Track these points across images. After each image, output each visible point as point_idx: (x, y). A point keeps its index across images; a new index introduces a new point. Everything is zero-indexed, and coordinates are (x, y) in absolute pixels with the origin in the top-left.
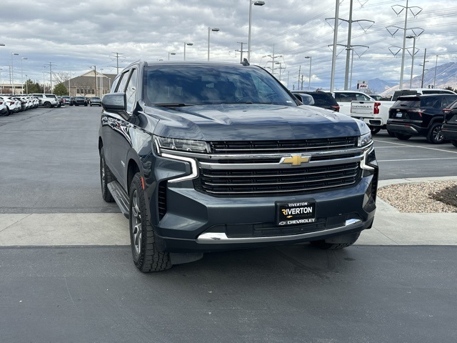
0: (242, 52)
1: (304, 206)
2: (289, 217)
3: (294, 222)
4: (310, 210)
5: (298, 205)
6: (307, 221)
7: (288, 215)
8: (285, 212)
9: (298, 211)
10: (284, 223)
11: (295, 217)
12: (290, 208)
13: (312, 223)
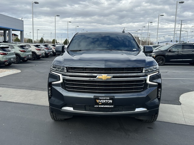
0: (181, 24)
1: (108, 99)
2: (100, 104)
3: (102, 106)
4: (111, 101)
5: (104, 98)
6: (109, 106)
7: (99, 103)
8: (98, 101)
9: (104, 101)
10: (97, 106)
11: (103, 104)
12: (100, 100)
13: (112, 108)
